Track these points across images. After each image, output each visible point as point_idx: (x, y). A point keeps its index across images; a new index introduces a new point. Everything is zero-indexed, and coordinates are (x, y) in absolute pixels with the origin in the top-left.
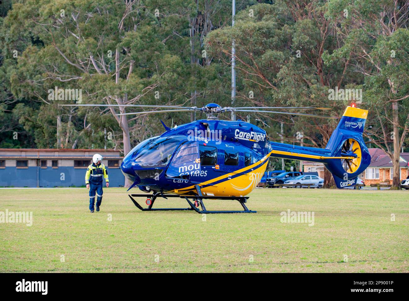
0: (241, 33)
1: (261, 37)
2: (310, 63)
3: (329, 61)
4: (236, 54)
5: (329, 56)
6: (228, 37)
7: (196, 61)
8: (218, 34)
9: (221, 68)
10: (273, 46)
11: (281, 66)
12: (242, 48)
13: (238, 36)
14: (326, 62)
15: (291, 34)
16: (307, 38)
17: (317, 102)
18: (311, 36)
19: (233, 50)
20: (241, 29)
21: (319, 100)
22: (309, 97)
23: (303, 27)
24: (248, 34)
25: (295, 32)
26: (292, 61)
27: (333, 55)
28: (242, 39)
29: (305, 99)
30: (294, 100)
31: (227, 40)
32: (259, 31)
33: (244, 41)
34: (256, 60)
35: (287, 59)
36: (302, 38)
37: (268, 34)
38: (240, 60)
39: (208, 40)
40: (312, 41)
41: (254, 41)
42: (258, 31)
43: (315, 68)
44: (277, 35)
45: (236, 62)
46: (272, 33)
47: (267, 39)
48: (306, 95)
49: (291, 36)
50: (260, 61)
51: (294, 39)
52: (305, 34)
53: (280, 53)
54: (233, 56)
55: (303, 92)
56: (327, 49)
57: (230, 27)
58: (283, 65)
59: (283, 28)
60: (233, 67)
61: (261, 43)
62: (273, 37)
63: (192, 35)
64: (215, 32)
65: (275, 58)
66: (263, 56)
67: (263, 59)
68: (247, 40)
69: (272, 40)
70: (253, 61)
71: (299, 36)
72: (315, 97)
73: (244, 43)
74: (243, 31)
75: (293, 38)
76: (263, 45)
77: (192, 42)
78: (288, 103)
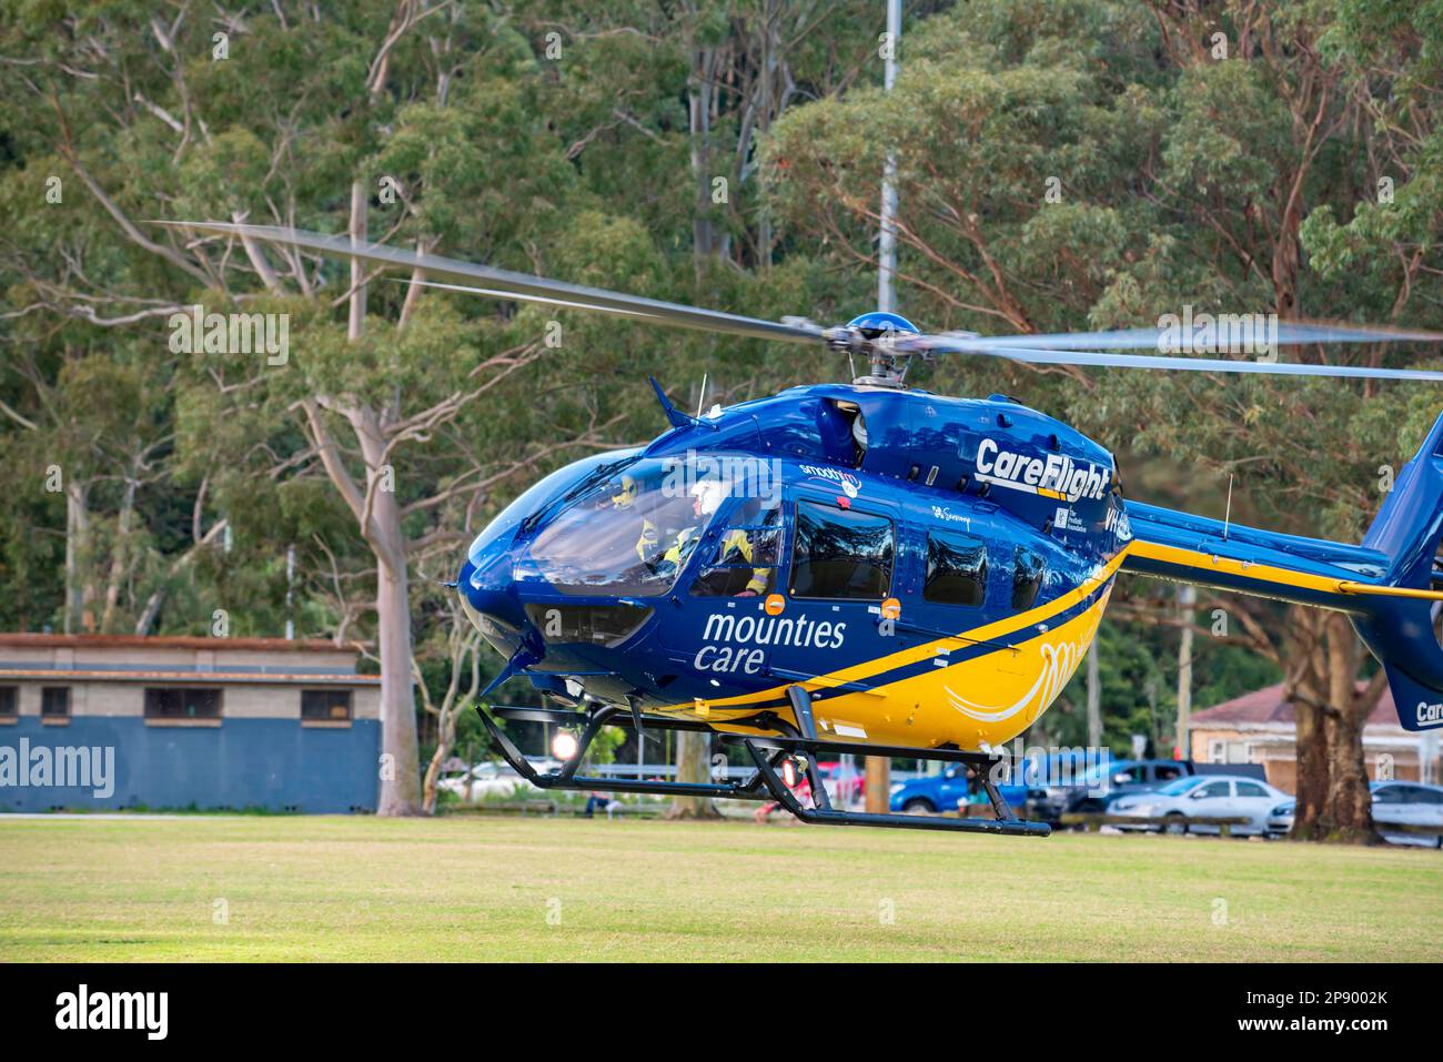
0: (929, 119)
1: (1020, 141)
2: (1242, 261)
3: (1334, 254)
4: (902, 212)
5: (1332, 231)
6: (869, 136)
7: (716, 244)
8: (820, 122)
9: (830, 278)
10: (1075, 182)
11: (1110, 272)
12: (931, 191)
13: (914, 132)
14: (1322, 258)
15: (1162, 126)
16: (1233, 150)
17: (1273, 441)
18: (1251, 140)
19: (888, 195)
20: (927, 100)
21: (1281, 434)
22: (1237, 418)
23: (1213, 94)
24: (962, 126)
25: (1177, 118)
26: (1158, 254)
27: (1353, 226)
28: (933, 149)
29: (1214, 427)
30: (1164, 432)
31: (865, 150)
32: (1010, 114)
33: (940, 159)
34: (993, 245)
35: (1138, 243)
36: (1207, 148)
37: (1052, 127)
38: (917, 242)
39: (777, 147)
40: (1254, 162)
41: (986, 156)
42: (1005, 110)
43: (1266, 285)
44: (1094, 134)
45: (902, 253)
46: (1069, 123)
47: (1046, 152)
48: (1219, 410)
49: (1156, 137)
50: (1012, 250)
51: (1173, 153)
52: (1222, 130)
53: (1105, 216)
54: (884, 225)
55: (1210, 393)
56: (1324, 195)
57: (878, 90)
58: (1119, 270)
59: (1120, 100)
60: (884, 275)
61: (1021, 169)
62: (1073, 140)
63: (700, 128)
64: (808, 112)
65: (1084, 239)
66: (1026, 228)
67: (1026, 240)
68: (953, 151)
69: (1070, 157)
70: (980, 247)
71: (1194, 137)
72: (1263, 419)
73: (939, 168)
74: (939, 112)
75: (1165, 146)
76: (1029, 176)
77: (701, 159)
78: (1139, 443)
